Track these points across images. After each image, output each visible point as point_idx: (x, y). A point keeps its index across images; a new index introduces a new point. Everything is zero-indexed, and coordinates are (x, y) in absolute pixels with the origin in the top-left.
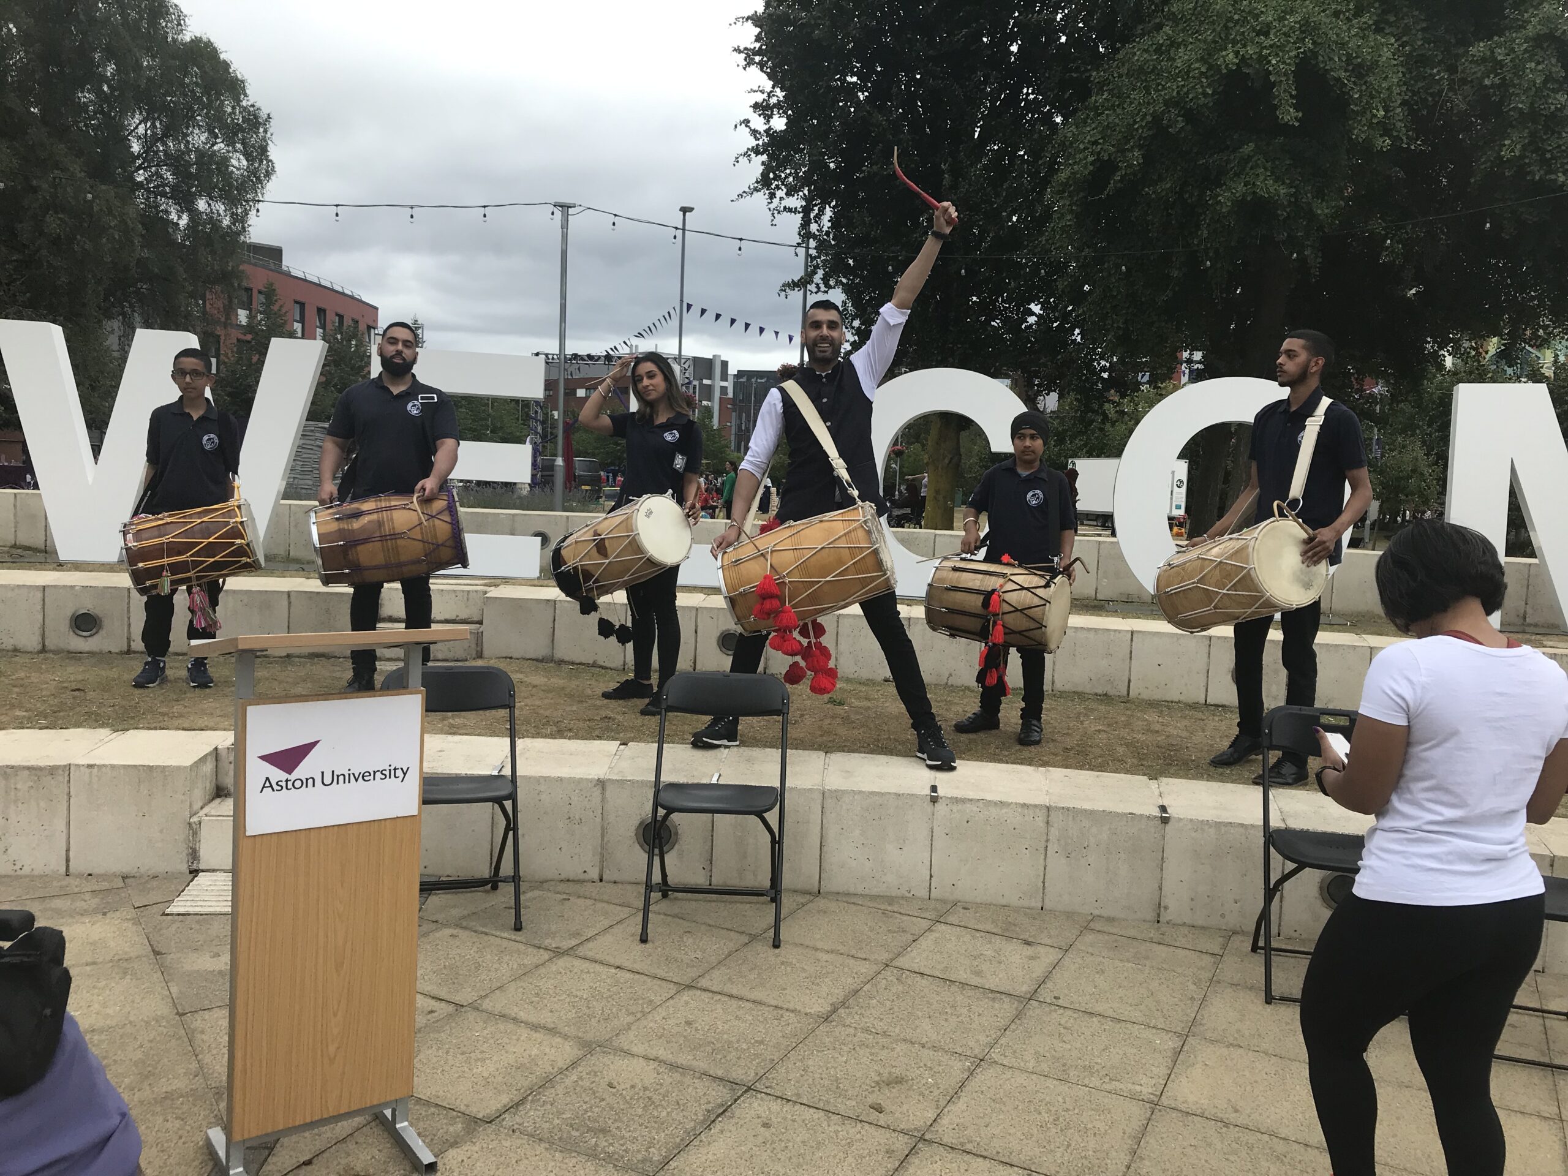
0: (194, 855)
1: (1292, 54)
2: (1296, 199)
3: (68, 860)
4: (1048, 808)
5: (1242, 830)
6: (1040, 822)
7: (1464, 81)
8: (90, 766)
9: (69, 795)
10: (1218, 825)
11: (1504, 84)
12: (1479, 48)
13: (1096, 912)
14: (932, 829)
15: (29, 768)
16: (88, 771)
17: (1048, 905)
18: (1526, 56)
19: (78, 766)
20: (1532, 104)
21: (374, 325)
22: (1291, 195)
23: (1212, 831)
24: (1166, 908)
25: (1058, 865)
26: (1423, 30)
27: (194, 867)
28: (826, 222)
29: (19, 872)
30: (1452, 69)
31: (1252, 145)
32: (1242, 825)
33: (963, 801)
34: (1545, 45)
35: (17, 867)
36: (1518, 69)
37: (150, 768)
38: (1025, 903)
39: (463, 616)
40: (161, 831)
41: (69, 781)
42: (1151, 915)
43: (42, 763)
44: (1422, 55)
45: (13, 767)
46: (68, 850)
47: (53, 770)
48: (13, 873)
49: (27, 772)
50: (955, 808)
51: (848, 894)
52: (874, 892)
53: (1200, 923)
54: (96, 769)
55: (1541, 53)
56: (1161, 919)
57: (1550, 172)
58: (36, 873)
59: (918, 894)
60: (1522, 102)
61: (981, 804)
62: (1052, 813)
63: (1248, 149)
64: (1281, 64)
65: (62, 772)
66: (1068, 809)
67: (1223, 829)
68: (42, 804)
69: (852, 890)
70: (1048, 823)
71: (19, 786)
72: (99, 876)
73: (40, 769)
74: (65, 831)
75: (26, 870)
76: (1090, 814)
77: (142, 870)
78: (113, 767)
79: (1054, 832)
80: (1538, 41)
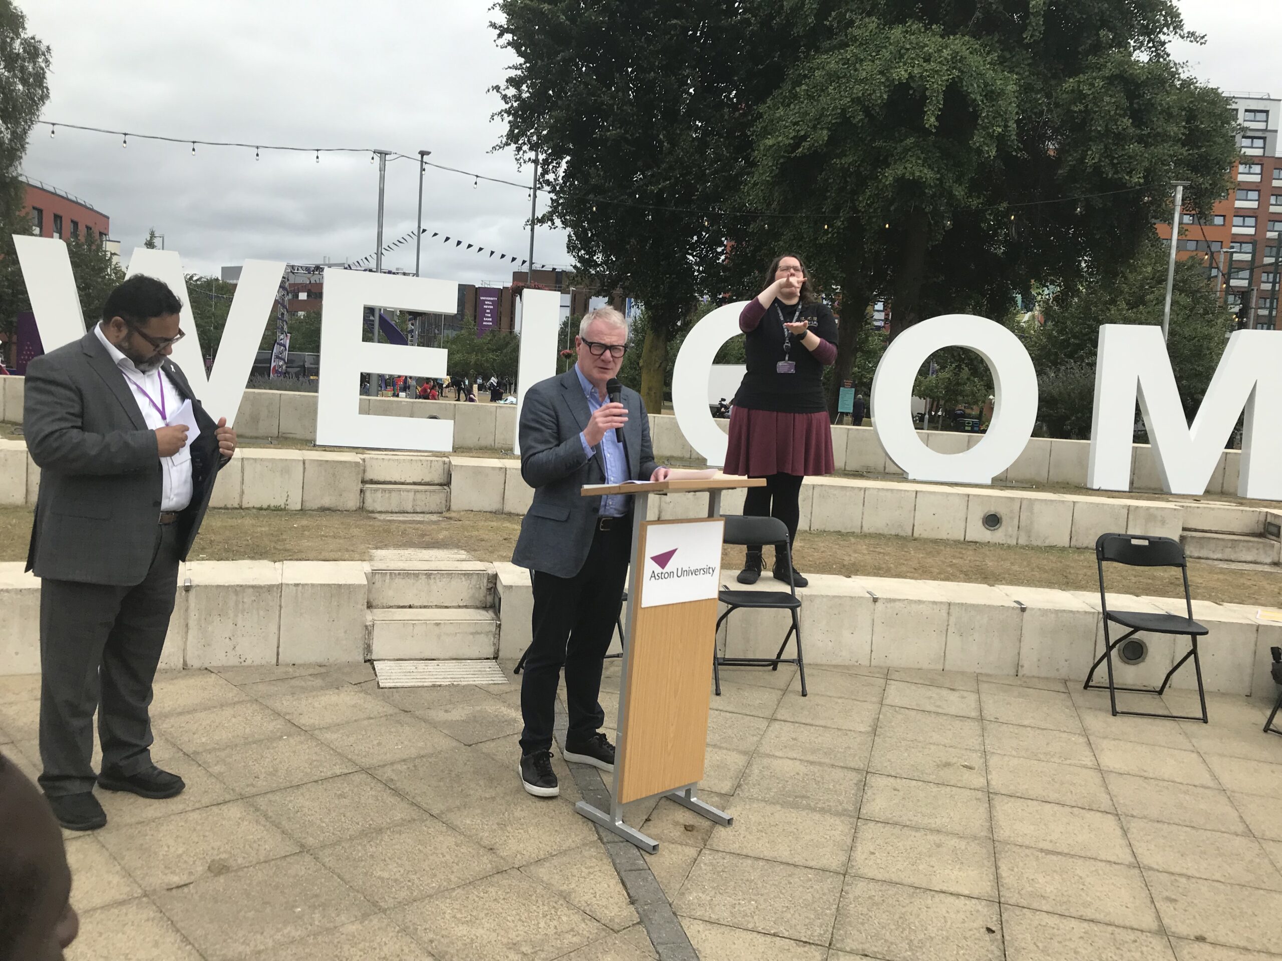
0: (368, 648)
1: (946, 77)
2: (941, 183)
3: (278, 654)
4: (949, 604)
5: (1071, 615)
6: (944, 613)
7: (1057, 105)
8: (297, 585)
9: (280, 606)
10: (1057, 612)
11: (1087, 111)
12: (1070, 83)
13: (978, 671)
14: (873, 620)
15: (253, 587)
16: (294, 588)
17: (947, 668)
18: (1103, 90)
19: (287, 585)
20: (1106, 126)
21: (105, 232)
22: (937, 179)
23: (1053, 615)
24: (1022, 666)
25: (954, 641)
26: (1029, 65)
27: (368, 658)
28: (561, 172)
29: (243, 664)
30: (1048, 96)
31: (912, 140)
32: (1071, 611)
33: (894, 600)
34: (1116, 82)
35: (242, 660)
36: (1096, 100)
37: (340, 586)
38: (932, 667)
39: (427, 479)
40: (345, 632)
41: (281, 596)
42: (1013, 672)
43: (262, 583)
44: (1029, 84)
45: (241, 586)
46: (278, 647)
47: (270, 588)
48: (238, 664)
49: (251, 590)
50: (889, 605)
51: (817, 665)
52: (834, 663)
53: (1043, 675)
54: (300, 588)
55: (1113, 88)
56: (1019, 674)
57: (1116, 172)
58: (255, 664)
59: (863, 663)
60: (1100, 126)
61: (906, 602)
62: (952, 607)
63: (910, 141)
64: (937, 85)
65: (276, 589)
66: (962, 604)
67: (1060, 614)
68: (262, 613)
69: (819, 662)
70: (948, 613)
71: (245, 600)
72: (300, 665)
73: (260, 587)
74: (277, 632)
75: (249, 662)
76: (973, 606)
77: (331, 661)
78: (313, 585)
79: (953, 620)
80: (1111, 80)
